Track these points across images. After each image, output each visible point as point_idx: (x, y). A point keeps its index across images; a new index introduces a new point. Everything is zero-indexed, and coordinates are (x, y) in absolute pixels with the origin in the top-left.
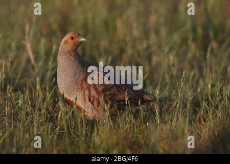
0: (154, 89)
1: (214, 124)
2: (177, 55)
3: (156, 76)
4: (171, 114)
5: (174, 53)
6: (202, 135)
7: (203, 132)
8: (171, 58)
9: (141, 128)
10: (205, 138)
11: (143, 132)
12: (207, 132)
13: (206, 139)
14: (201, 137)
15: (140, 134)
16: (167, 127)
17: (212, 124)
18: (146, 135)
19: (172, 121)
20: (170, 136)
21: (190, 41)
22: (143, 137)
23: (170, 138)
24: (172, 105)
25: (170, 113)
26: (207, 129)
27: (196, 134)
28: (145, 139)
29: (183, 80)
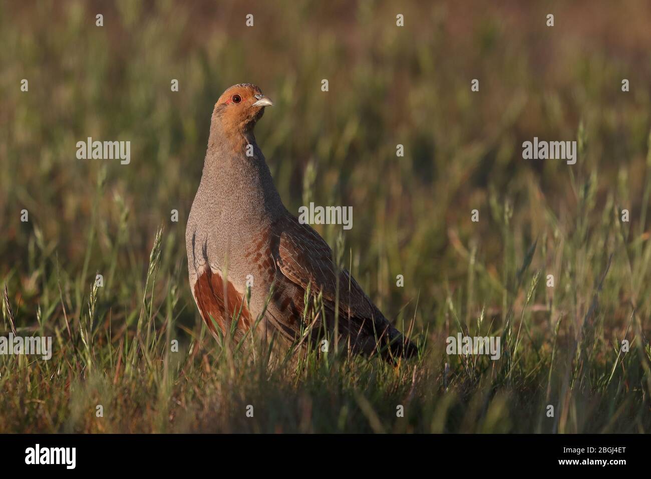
0: (73, 279)
1: (237, 371)
2: (131, 189)
3: (77, 247)
4: (121, 346)
5: (122, 185)
6: (206, 402)
7: (208, 392)
8: (117, 198)
9: (44, 380)
10: (212, 409)
11: (51, 392)
12: (219, 392)
13: (217, 410)
14: (202, 406)
15: (41, 398)
16: (111, 379)
17: (232, 372)
18: (56, 399)
19: (123, 363)
20: (119, 401)
21: (163, 154)
22: (49, 405)
23: (119, 407)
24: (122, 321)
25: (117, 343)
26: (218, 385)
27: (190, 398)
28: (54, 409)
29: (154, 257)
